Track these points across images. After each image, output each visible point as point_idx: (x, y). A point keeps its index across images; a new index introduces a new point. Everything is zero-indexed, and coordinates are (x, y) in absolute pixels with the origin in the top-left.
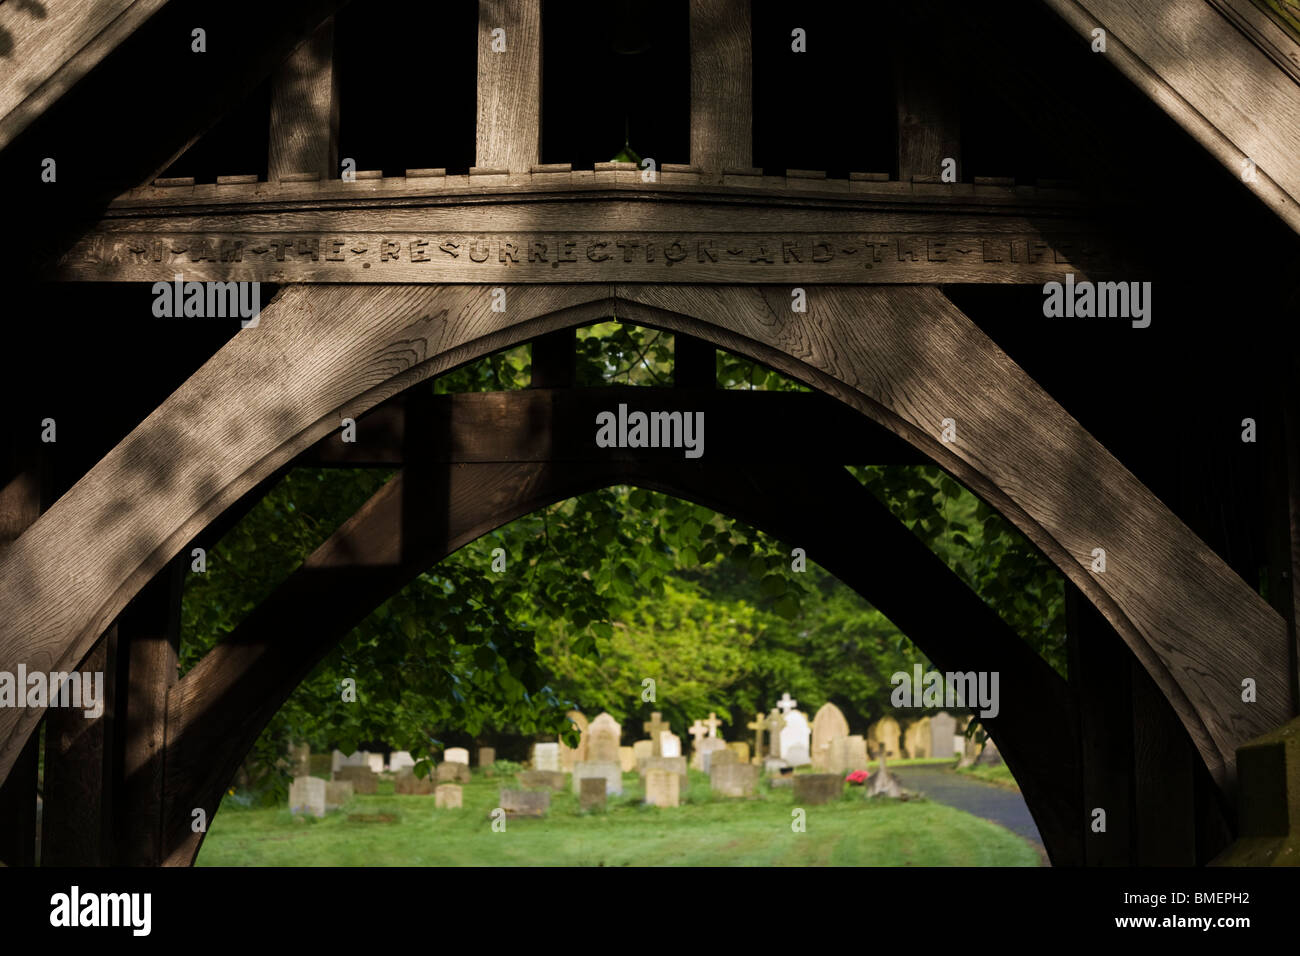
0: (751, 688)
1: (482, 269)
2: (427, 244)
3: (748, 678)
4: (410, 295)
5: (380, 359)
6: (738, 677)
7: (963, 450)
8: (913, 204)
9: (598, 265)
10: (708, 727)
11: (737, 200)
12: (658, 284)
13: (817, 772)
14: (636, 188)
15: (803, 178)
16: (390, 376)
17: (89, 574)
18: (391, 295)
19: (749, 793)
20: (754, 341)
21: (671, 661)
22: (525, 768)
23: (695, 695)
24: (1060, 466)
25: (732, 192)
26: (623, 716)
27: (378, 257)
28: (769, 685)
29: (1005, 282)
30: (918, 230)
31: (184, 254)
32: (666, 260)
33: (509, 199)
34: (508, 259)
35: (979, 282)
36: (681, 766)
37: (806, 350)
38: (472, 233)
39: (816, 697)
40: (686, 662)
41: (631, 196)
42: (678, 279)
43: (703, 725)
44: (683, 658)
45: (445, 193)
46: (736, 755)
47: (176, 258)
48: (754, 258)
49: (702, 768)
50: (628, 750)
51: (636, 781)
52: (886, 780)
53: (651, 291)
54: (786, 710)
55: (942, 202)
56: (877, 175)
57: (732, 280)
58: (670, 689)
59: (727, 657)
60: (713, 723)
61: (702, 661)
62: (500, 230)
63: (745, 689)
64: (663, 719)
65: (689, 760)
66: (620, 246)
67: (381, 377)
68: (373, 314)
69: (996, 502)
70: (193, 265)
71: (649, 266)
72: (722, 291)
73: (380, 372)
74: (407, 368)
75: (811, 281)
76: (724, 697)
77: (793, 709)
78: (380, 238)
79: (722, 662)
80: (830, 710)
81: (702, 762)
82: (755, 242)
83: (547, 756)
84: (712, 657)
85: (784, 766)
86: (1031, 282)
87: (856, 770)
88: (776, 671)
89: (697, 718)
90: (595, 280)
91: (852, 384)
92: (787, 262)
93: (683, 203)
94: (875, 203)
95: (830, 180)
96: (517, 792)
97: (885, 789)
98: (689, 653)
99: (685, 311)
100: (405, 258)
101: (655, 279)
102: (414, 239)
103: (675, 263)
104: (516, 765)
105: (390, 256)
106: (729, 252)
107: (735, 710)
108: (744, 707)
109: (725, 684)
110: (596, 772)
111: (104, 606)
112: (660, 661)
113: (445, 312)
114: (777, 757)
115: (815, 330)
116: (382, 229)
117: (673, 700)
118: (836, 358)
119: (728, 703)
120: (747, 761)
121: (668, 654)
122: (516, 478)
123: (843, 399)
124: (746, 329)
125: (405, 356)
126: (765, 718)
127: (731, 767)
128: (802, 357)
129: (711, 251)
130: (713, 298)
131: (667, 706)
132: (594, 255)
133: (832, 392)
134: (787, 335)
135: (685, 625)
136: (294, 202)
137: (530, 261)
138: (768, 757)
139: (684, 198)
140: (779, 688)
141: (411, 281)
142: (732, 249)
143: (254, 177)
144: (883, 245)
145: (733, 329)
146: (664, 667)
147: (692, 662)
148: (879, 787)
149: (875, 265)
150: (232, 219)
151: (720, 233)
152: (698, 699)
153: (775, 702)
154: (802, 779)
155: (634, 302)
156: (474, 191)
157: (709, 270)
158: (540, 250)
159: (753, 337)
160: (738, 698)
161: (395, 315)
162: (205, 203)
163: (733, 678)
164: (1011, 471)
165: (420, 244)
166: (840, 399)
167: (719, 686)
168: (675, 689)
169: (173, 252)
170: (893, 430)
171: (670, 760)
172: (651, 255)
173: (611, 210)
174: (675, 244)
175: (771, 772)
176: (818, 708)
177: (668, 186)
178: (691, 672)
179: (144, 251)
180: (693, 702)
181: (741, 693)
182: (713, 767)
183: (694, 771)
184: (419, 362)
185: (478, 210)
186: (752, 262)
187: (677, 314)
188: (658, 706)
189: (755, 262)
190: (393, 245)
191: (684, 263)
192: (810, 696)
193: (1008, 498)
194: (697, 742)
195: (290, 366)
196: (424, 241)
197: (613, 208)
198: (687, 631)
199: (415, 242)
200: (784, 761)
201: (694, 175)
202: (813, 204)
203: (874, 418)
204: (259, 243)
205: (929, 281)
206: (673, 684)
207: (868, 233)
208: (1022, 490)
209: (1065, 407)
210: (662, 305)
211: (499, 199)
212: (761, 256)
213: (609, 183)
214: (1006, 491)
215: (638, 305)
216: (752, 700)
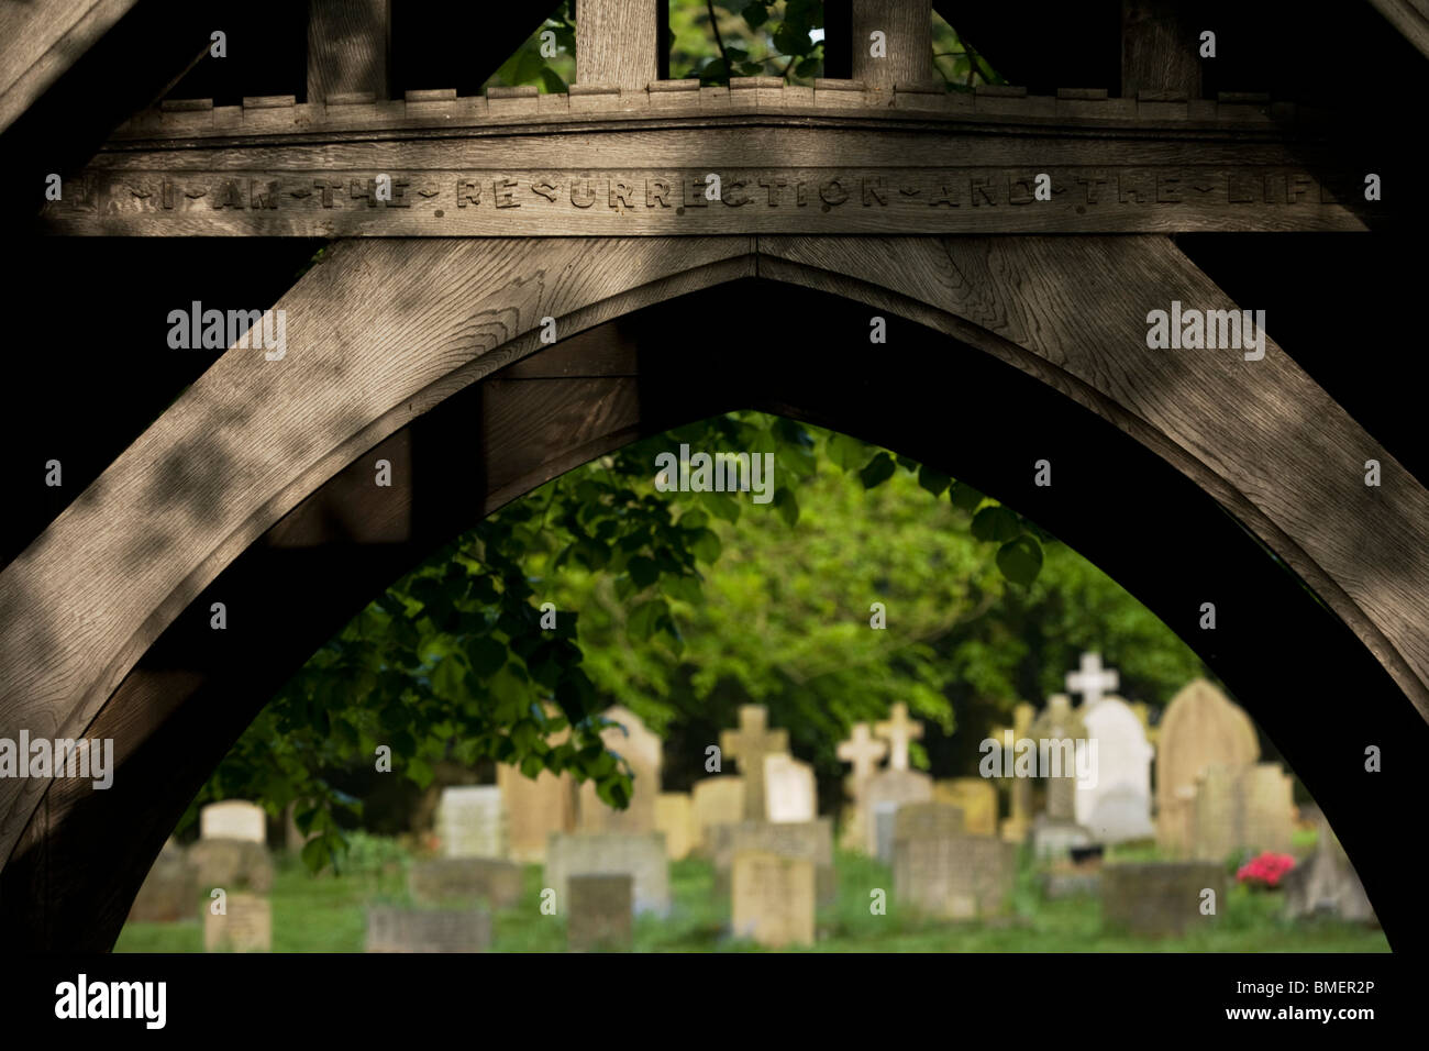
0: (1001, 635)
1: (587, 218)
2: (515, 185)
3: (993, 613)
4: (495, 251)
5: (460, 335)
6: (965, 612)
7: (1198, 446)
8: (1137, 130)
9: (735, 211)
10: (887, 742)
11: (911, 126)
12: (812, 235)
13: (1167, 858)
14: (784, 112)
15: (997, 96)
16: (474, 357)
17: (99, 613)
18: (470, 252)
19: (991, 910)
20: (935, 308)
21: (790, 571)
22: (411, 851)
23: (854, 659)
24: (1320, 466)
25: (905, 117)
26: (666, 714)
27: (453, 202)
28: (1049, 631)
29: (1253, 229)
30: (1145, 162)
31: (202, 199)
32: (821, 204)
33: (620, 127)
34: (620, 204)
35: (1222, 229)
36: (817, 843)
37: (1000, 320)
38: (573, 170)
39: (1172, 660)
40: (828, 575)
41: (776, 121)
42: (837, 230)
43: (873, 736)
44: (820, 563)
45: (539, 121)
46: (958, 815)
47: (192, 203)
48: (935, 200)
49: (871, 849)
50: (677, 802)
51: (704, 883)
52: (1333, 878)
53: (804, 245)
54: (1091, 697)
55: (1174, 127)
56: (1091, 92)
57: (904, 230)
58: (784, 644)
59: (938, 556)
60: (900, 732)
61: (872, 570)
62: (610, 166)
63: (986, 639)
64: (772, 723)
65: (837, 830)
66: (762, 186)
67: (461, 358)
68: (449, 276)
69: (1242, 513)
70: (214, 213)
71: (800, 211)
72: (892, 242)
73: (461, 352)
74: (494, 346)
75: (1008, 231)
76: (927, 661)
77: (1107, 693)
78: (455, 177)
79: (924, 568)
80: (1200, 695)
81: (871, 833)
82: (936, 178)
83: (473, 819)
84: (898, 557)
85: (1080, 841)
86: (1289, 229)
87: (1266, 851)
88: (1067, 591)
89: (859, 718)
90: (732, 231)
91: (1058, 363)
92: (976, 205)
93: (845, 129)
94: (1089, 129)
95: (1032, 97)
96: (409, 912)
97: (1334, 899)
98: (836, 550)
99: (846, 271)
100: (487, 203)
101: (808, 230)
102: (499, 177)
103: (833, 208)
104: (388, 845)
105: (467, 198)
106: (901, 192)
107: (960, 694)
108: (982, 686)
109: (931, 628)
110: (608, 862)
111: (120, 653)
112: (759, 572)
113: (542, 274)
114: (1068, 819)
115: (1012, 293)
116: (457, 166)
117: (792, 672)
118: (1038, 329)
119: (938, 682)
120: (990, 829)
121: (784, 553)
122: (582, 403)
123: (1047, 381)
124: (925, 293)
125: (492, 331)
126: (1036, 718)
127: (945, 846)
128: (994, 328)
129: (879, 191)
130: (883, 252)
131: (778, 687)
132: (730, 197)
133: (1033, 372)
134: (976, 299)
135: (824, 475)
136: (345, 132)
137: (648, 206)
138: (1041, 819)
139: (845, 123)
140: (1074, 639)
141: (497, 234)
142: (905, 189)
143: (292, 98)
144: (1099, 182)
145: (908, 294)
146: (772, 586)
147: (845, 574)
148: (1315, 894)
149: (1089, 208)
150: (263, 153)
151: (891, 168)
152: (863, 670)
153: (1063, 674)
154: (1122, 875)
155: (781, 258)
156: (576, 117)
157: (877, 216)
158: (661, 192)
159: (933, 304)
160: (966, 664)
161: (477, 278)
162: (230, 135)
163: (952, 615)
164: (1259, 473)
165: (506, 184)
166: (1043, 380)
167: (917, 634)
168: (801, 645)
169: (187, 196)
170: (1111, 421)
171: (790, 829)
172: (802, 197)
173: (751, 139)
174: (834, 183)
175: (1048, 859)
176: (1175, 688)
177: (823, 109)
178: (841, 598)
179: (150, 195)
180: (849, 676)
181: (974, 650)
182: (900, 845)
183: (851, 857)
184: (509, 338)
185: (581, 140)
186: (931, 205)
187: (836, 273)
188: (757, 689)
189: (935, 205)
190: (472, 186)
191: (844, 207)
192: (1158, 658)
193: (1255, 507)
194: (859, 781)
195: (345, 344)
196: (513, 180)
197: (753, 136)
198: (831, 489)
199: (501, 182)
200: (1084, 830)
201: (858, 93)
202: (1010, 131)
203: (1087, 406)
204: (299, 184)
205: (1158, 230)
206: (797, 629)
207: (1082, 166)
208: (1271, 496)
209: (1328, 392)
210: (816, 262)
211: (608, 127)
212: (943, 198)
213: (748, 108)
214: (1253, 499)
215: (787, 262)
216: (1001, 669)
